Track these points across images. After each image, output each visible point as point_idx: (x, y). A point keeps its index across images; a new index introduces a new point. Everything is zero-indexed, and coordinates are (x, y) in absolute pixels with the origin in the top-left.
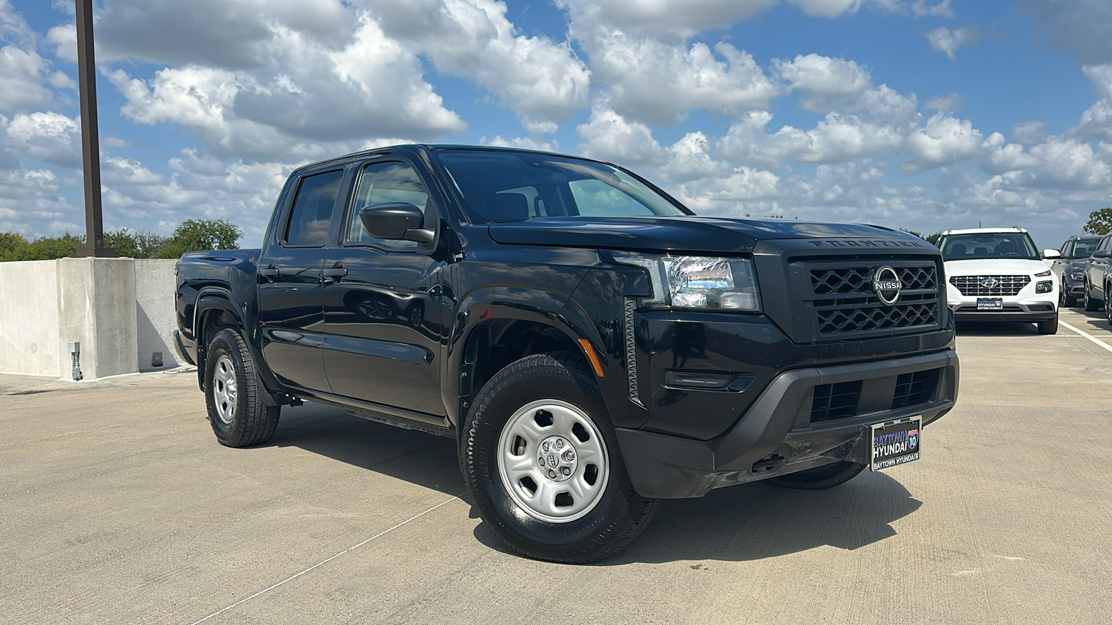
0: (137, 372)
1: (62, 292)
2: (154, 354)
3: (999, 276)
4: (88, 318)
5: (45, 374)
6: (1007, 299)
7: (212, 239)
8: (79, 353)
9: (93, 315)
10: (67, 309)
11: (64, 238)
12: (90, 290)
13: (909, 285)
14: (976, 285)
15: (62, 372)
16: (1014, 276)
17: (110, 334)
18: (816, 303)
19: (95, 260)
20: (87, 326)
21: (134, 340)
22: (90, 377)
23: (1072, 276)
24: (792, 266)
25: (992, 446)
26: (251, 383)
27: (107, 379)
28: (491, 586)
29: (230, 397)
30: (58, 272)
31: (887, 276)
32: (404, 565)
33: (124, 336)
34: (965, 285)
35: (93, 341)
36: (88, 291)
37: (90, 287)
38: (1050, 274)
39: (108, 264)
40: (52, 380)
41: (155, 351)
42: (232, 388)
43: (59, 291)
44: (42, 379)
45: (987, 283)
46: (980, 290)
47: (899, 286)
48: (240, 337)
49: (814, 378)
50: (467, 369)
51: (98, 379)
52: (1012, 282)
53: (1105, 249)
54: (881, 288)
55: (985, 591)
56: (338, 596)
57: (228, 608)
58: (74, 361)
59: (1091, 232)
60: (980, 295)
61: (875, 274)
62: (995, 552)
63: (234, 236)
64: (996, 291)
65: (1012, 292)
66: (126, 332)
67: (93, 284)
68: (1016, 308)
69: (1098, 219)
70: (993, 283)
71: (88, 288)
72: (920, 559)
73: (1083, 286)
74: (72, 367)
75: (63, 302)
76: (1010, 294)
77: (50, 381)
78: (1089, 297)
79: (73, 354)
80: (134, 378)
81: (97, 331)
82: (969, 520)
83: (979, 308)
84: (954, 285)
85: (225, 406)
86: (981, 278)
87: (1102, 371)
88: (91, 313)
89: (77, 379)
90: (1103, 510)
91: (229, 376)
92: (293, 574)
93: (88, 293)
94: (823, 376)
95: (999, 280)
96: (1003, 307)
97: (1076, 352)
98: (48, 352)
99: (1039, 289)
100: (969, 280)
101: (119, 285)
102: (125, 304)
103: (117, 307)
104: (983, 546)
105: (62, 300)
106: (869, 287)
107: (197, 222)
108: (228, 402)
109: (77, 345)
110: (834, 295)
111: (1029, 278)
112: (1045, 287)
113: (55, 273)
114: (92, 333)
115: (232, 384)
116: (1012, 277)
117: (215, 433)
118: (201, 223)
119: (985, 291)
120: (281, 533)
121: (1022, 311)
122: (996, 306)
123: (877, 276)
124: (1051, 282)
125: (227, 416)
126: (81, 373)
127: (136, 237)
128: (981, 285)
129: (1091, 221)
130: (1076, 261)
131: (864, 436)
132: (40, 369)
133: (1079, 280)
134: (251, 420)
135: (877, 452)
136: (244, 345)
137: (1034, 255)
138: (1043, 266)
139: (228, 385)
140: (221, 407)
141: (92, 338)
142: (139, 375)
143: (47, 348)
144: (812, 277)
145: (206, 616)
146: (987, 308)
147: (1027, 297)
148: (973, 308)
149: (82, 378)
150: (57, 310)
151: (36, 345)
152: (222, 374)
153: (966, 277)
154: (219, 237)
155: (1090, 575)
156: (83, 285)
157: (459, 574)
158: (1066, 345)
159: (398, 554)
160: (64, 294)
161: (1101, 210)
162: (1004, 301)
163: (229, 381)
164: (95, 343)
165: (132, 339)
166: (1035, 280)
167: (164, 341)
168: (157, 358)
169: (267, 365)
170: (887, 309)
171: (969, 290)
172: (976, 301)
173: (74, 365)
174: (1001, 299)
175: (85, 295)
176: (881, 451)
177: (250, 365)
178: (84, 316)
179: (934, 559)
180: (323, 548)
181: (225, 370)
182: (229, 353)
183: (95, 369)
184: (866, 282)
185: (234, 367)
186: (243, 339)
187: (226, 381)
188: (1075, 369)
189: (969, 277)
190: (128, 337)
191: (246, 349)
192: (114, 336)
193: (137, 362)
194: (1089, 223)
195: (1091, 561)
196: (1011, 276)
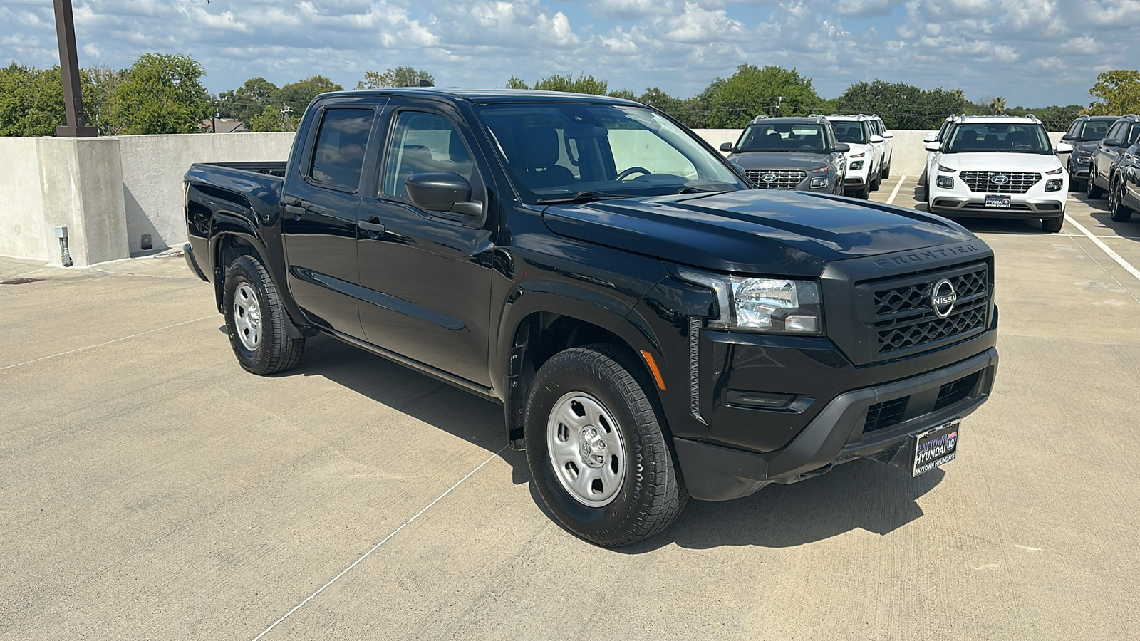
0: (128, 257)
1: (45, 173)
2: (143, 236)
3: (1010, 173)
4: (75, 202)
5: (31, 257)
6: (1016, 197)
7: (173, 75)
8: (67, 238)
9: (80, 199)
10: (52, 192)
11: (11, 68)
12: (75, 172)
13: (962, 294)
14: (986, 182)
15: (48, 257)
16: (1025, 173)
17: (99, 219)
18: (878, 324)
19: (78, 141)
20: (74, 211)
21: (123, 225)
22: (81, 264)
23: (1078, 160)
24: (857, 289)
25: (1005, 393)
26: (276, 315)
27: (99, 266)
28: (553, 576)
29: (252, 325)
30: (38, 152)
31: (944, 289)
32: (464, 545)
33: (113, 221)
34: (975, 181)
35: (81, 227)
36: (73, 174)
37: (74, 170)
38: (1061, 172)
39: (91, 144)
40: (41, 265)
41: (144, 233)
42: (254, 316)
43: (41, 172)
44: (29, 263)
45: (997, 179)
46: (990, 187)
47: (955, 298)
48: (262, 267)
49: (870, 398)
50: (517, 351)
51: (89, 266)
52: (1023, 179)
53: (1115, 136)
54: (938, 303)
55: (1011, 591)
56: (410, 584)
57: (308, 599)
58: (63, 247)
59: (1097, 95)
60: (989, 191)
61: (934, 287)
62: (1016, 539)
63: (196, 73)
64: (1005, 188)
65: (1022, 190)
66: (115, 216)
67: (78, 167)
68: (1024, 206)
69: (1105, 82)
70: (1003, 180)
71: (72, 171)
72: (948, 548)
73: (1088, 171)
74: (61, 252)
75: (46, 184)
76: (1019, 192)
77: (39, 267)
78: (1093, 184)
79: (61, 239)
80: (126, 264)
81: (85, 216)
82: (990, 495)
83: (987, 205)
84: (964, 180)
85: (247, 332)
86: (992, 174)
87: (1106, 287)
88: (77, 197)
89: (68, 265)
90: (1113, 485)
91: (251, 303)
92: (361, 555)
93: (73, 176)
94: (878, 395)
95: (1009, 177)
96: (1011, 205)
97: (1080, 259)
98: (33, 235)
99: (1049, 187)
100: (980, 176)
101: (105, 167)
102: (112, 187)
103: (104, 191)
104: (1005, 531)
105: (45, 181)
106: (928, 301)
107: (156, 56)
108: (250, 328)
109: (65, 230)
110: (894, 314)
111: (1040, 176)
112: (1054, 186)
113: (35, 151)
114: (80, 218)
115: (254, 311)
116: (1023, 175)
117: (238, 358)
118: (159, 57)
119: (994, 188)
120: (336, 498)
121: (1029, 209)
122: (1004, 204)
123: (936, 290)
124: (1061, 180)
125: (251, 343)
126: (71, 259)
127: (90, 70)
128: (990, 182)
129: (1098, 84)
130: (1084, 145)
131: (909, 445)
132: (26, 252)
133: (1084, 165)
134: (277, 351)
135: (919, 459)
136: (267, 276)
137: (1047, 149)
138: (1053, 163)
139: (249, 313)
140: (243, 333)
141: (81, 223)
142: (129, 261)
143: (31, 231)
144: (875, 299)
145: (290, 610)
146: (995, 206)
147: (1036, 195)
148: (982, 205)
149: (72, 264)
150: (40, 192)
151: (20, 228)
152: (242, 300)
153: (976, 172)
154: (180, 74)
155: (1104, 572)
156: (67, 168)
157: (519, 559)
158: (1070, 248)
159: (456, 530)
160: (46, 175)
161: (1110, 72)
162: (1012, 199)
163: (251, 309)
164: (83, 229)
165: (121, 224)
166: (1046, 178)
167: (153, 222)
168: (146, 240)
169: (294, 300)
170: (940, 321)
171: (979, 186)
172: (984, 198)
173: (63, 251)
174: (1009, 197)
175: (70, 177)
176: (923, 457)
177: (274, 297)
178: (71, 200)
179: (962, 548)
180: (381, 520)
181: (246, 297)
182: (251, 282)
183: (85, 256)
184: (925, 296)
185: (257, 295)
186: (265, 268)
187: (247, 308)
188: (1080, 283)
189: (980, 172)
190: (117, 223)
191: (269, 280)
192: (103, 221)
193: (128, 247)
194: (1096, 86)
195: (1105, 553)
196: (1022, 173)
